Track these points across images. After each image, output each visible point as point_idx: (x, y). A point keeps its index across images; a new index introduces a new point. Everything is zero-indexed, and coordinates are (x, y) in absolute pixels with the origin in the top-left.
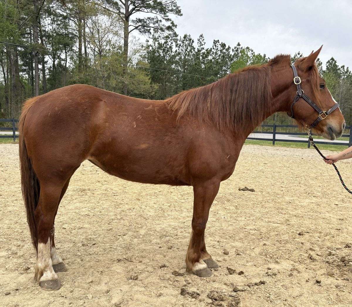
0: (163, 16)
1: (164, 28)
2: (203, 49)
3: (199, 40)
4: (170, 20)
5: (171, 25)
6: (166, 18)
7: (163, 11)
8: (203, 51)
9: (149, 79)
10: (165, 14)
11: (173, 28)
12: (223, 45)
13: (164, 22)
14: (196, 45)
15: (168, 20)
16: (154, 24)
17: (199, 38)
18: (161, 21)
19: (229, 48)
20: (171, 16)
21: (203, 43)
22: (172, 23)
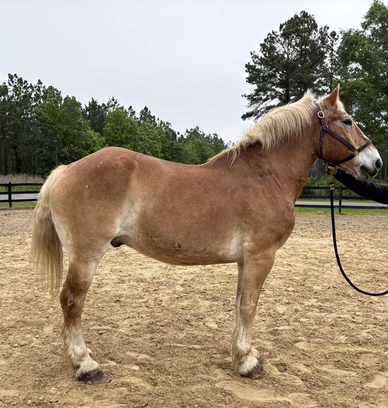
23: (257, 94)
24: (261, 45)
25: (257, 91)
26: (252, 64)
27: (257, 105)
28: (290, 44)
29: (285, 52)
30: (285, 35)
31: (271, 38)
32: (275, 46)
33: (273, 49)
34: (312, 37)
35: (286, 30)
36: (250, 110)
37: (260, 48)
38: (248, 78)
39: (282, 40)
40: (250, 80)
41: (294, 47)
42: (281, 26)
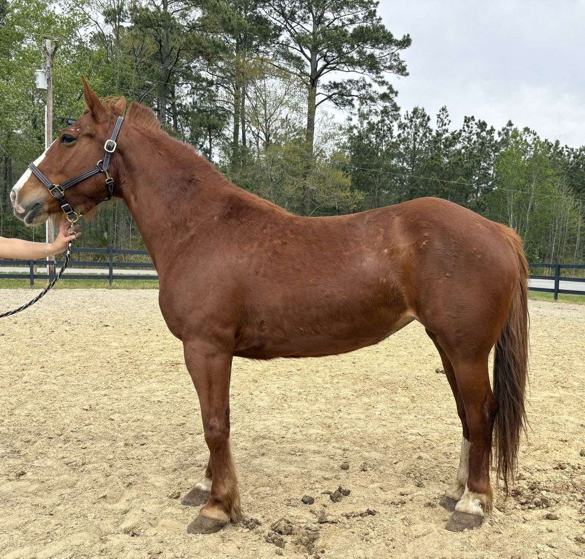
0: (374, 76)
1: (376, 96)
2: (447, 131)
3: (439, 116)
4: (387, 84)
5: (388, 91)
6: (380, 80)
7: (376, 68)
8: (447, 135)
10: (377, 73)
11: (391, 96)
12: (482, 125)
13: (376, 87)
15: (383, 83)
16: (358, 90)
17: (438, 113)
18: (370, 85)
19: (493, 129)
21: (446, 121)
22: (390, 88)
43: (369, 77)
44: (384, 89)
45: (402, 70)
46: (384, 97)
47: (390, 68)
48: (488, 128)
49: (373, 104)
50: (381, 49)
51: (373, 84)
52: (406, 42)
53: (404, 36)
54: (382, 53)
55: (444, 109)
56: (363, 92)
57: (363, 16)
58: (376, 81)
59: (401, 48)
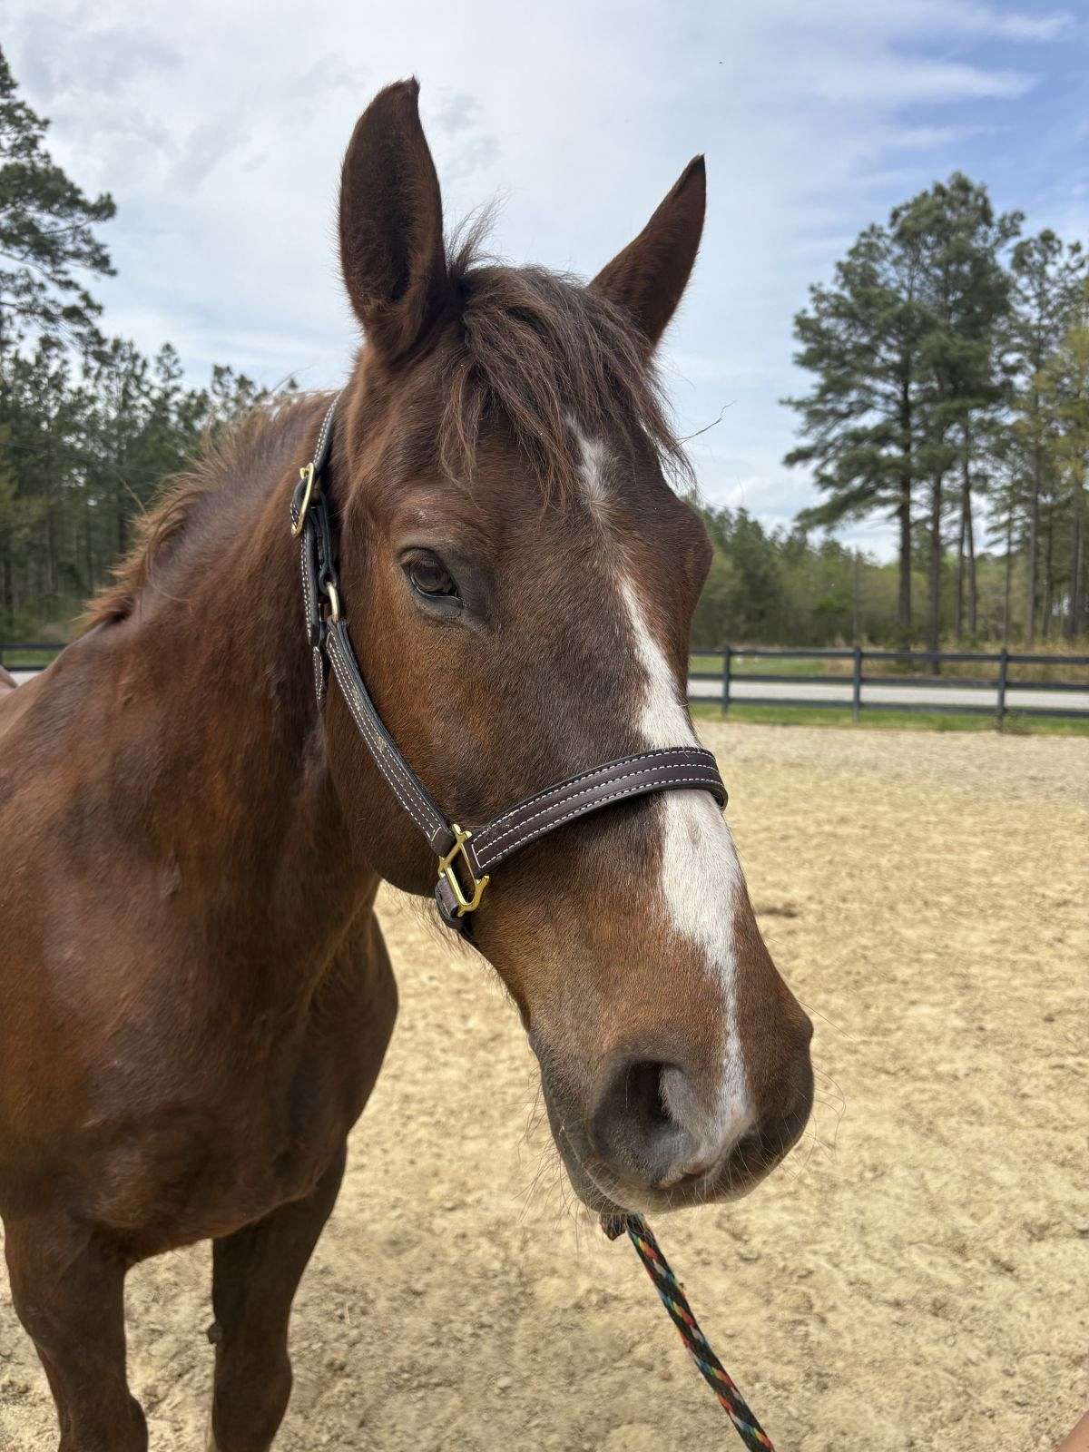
0: (48, 269)
1: (55, 311)
2: (176, 389)
3: (160, 360)
4: (77, 287)
5: (81, 304)
6: (60, 277)
7: (49, 252)
8: (177, 397)
9: (11, 481)
10: (54, 262)
11: (89, 313)
12: (243, 383)
13: (53, 292)
14: (153, 377)
15: (68, 285)
16: (17, 294)
17: (160, 354)
18: (42, 287)
19: (265, 393)
20: (79, 272)
21: (175, 371)
22: (85, 297)
23: (821, 398)
24: (840, 265)
25: (825, 390)
26: (812, 314)
27: (821, 429)
28: (916, 262)
29: (903, 285)
30: (908, 237)
31: (867, 249)
32: (877, 267)
33: (869, 278)
34: (977, 244)
35: (910, 224)
36: (807, 442)
37: (833, 271)
38: (797, 355)
39: (897, 250)
40: (807, 361)
41: (926, 271)
42: (895, 215)
43: (39, 271)
44: (70, 299)
45: (101, 263)
46: (72, 313)
47: (77, 255)
48: (256, 391)
49: (53, 326)
50: (57, 214)
51: (49, 285)
52: (105, 209)
53: (102, 198)
54: (56, 224)
55: (168, 348)
56: (27, 298)
57: (10, 143)
58: (53, 280)
59: (96, 219)
